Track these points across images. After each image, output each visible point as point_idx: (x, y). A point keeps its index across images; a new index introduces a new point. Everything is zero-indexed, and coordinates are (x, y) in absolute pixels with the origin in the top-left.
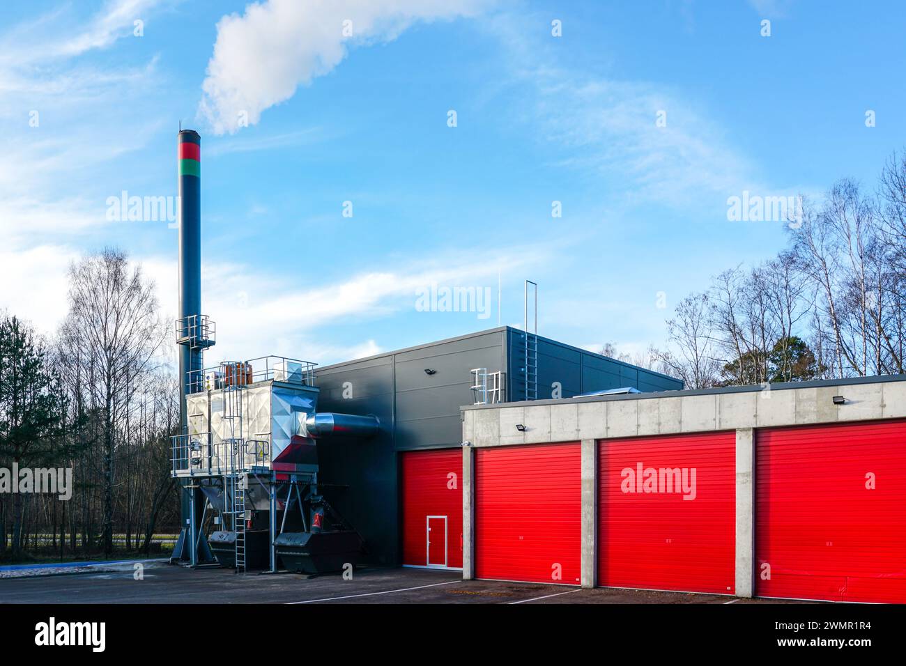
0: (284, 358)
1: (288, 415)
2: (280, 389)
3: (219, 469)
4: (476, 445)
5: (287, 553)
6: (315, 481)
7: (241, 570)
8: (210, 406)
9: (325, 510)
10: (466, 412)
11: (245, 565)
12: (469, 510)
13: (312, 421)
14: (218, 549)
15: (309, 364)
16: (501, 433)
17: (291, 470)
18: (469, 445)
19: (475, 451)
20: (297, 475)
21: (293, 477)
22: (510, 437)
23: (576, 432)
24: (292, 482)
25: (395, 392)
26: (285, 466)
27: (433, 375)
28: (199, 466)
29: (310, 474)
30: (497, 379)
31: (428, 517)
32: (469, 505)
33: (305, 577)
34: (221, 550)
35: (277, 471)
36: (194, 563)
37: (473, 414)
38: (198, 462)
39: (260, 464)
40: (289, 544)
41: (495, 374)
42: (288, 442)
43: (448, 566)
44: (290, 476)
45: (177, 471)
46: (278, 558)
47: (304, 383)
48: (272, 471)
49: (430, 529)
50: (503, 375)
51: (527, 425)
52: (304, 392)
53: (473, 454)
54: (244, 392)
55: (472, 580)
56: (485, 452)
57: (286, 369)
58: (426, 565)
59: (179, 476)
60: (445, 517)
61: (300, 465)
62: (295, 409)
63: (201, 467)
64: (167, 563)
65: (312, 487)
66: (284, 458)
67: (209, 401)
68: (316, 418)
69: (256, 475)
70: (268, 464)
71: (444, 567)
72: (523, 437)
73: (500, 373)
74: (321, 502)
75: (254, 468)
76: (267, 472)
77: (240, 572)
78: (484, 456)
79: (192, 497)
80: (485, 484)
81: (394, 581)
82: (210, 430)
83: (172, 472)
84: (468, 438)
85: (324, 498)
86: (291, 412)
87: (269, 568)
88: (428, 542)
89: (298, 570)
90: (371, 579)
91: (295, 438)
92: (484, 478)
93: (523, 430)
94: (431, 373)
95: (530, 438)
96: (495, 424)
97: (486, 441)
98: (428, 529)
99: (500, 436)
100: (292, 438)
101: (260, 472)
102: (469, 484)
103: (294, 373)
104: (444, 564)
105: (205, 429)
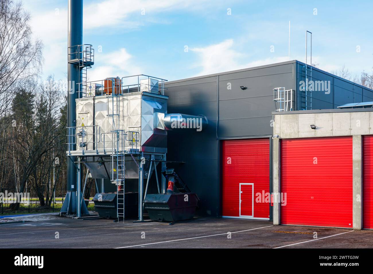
0: (149, 76)
1: (152, 114)
2: (146, 97)
3: (105, 150)
4: (283, 137)
5: (153, 208)
6: (165, 159)
7: (121, 219)
8: (94, 107)
9: (175, 178)
10: (275, 115)
11: (124, 216)
12: (278, 179)
13: (168, 119)
14: (99, 206)
15: (163, 80)
16: (299, 130)
17: (152, 152)
18: (278, 137)
19: (281, 140)
20: (155, 155)
21: (153, 156)
22: (306, 132)
23: (349, 131)
24: (152, 159)
25: (219, 101)
26: (149, 149)
27: (245, 90)
28: (86, 148)
29: (162, 154)
30: (289, 94)
31: (240, 184)
32: (278, 176)
33: (168, 224)
34: (102, 206)
35: (144, 152)
36: (79, 216)
37: (281, 118)
38: (84, 145)
39: (134, 148)
40: (155, 202)
41: (288, 91)
42: (151, 133)
43: (254, 216)
44: (150, 155)
45: (71, 152)
46: (144, 211)
47: (160, 94)
48: (141, 152)
49: (242, 192)
50: (293, 91)
51: (317, 125)
52: (160, 99)
53: (280, 142)
54: (121, 98)
55: (279, 225)
56: (288, 142)
57: (150, 84)
58: (239, 216)
59: (72, 155)
60: (253, 184)
61: (157, 148)
62: (156, 110)
63: (87, 149)
64: (59, 216)
65: (163, 163)
66: (149, 144)
67: (94, 104)
68: (171, 117)
69: (132, 155)
70: (139, 148)
71: (251, 217)
72: (314, 133)
73: (291, 90)
74: (173, 173)
75: (131, 150)
76: (137, 153)
77: (120, 220)
78: (287, 144)
79: (79, 169)
80: (288, 163)
81: (225, 226)
82: (94, 124)
83: (68, 152)
84: (277, 132)
85: (174, 171)
86: (154, 112)
87: (138, 218)
88: (240, 201)
89: (160, 220)
90: (213, 224)
91: (156, 130)
92: (287, 159)
93: (315, 128)
94: (244, 89)
95: (319, 133)
96: (296, 124)
97: (290, 135)
98: (241, 192)
99: (298, 132)
100: (154, 129)
101: (134, 153)
102: (278, 162)
103: (154, 86)
104: (252, 215)
105: (90, 123)
